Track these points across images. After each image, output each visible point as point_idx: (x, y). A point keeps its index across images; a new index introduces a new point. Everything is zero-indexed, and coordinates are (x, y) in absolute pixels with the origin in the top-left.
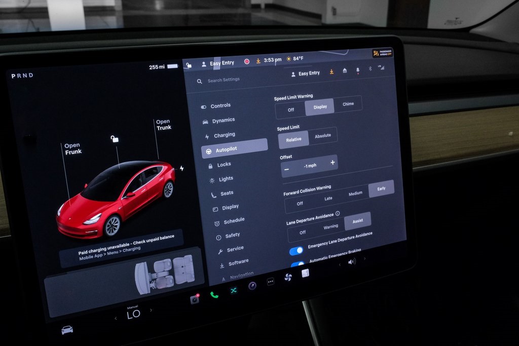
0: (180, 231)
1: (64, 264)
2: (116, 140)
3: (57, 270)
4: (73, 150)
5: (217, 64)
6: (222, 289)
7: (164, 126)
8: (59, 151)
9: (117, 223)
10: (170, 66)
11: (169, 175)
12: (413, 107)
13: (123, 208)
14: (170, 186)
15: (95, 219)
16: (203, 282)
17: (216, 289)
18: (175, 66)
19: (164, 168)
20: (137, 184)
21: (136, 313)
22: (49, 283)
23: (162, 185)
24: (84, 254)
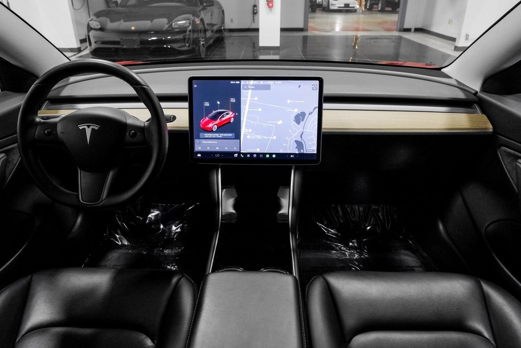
0: (234, 134)
1: (201, 137)
2: (218, 103)
3: (199, 138)
4: (207, 104)
5: (252, 82)
6: (245, 154)
7: (233, 100)
8: (203, 104)
9: (216, 127)
10: (237, 82)
11: (233, 116)
12: (325, 106)
13: (219, 123)
14: (233, 119)
15: (210, 125)
16: (239, 150)
17: (243, 154)
18: (238, 82)
19: (231, 113)
20: (223, 117)
21: (218, 156)
22: (197, 141)
23: (230, 118)
24: (207, 135)
